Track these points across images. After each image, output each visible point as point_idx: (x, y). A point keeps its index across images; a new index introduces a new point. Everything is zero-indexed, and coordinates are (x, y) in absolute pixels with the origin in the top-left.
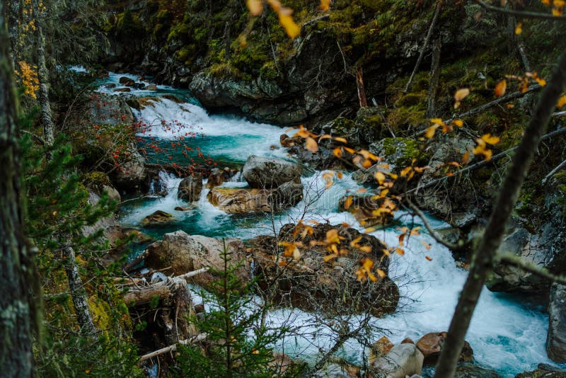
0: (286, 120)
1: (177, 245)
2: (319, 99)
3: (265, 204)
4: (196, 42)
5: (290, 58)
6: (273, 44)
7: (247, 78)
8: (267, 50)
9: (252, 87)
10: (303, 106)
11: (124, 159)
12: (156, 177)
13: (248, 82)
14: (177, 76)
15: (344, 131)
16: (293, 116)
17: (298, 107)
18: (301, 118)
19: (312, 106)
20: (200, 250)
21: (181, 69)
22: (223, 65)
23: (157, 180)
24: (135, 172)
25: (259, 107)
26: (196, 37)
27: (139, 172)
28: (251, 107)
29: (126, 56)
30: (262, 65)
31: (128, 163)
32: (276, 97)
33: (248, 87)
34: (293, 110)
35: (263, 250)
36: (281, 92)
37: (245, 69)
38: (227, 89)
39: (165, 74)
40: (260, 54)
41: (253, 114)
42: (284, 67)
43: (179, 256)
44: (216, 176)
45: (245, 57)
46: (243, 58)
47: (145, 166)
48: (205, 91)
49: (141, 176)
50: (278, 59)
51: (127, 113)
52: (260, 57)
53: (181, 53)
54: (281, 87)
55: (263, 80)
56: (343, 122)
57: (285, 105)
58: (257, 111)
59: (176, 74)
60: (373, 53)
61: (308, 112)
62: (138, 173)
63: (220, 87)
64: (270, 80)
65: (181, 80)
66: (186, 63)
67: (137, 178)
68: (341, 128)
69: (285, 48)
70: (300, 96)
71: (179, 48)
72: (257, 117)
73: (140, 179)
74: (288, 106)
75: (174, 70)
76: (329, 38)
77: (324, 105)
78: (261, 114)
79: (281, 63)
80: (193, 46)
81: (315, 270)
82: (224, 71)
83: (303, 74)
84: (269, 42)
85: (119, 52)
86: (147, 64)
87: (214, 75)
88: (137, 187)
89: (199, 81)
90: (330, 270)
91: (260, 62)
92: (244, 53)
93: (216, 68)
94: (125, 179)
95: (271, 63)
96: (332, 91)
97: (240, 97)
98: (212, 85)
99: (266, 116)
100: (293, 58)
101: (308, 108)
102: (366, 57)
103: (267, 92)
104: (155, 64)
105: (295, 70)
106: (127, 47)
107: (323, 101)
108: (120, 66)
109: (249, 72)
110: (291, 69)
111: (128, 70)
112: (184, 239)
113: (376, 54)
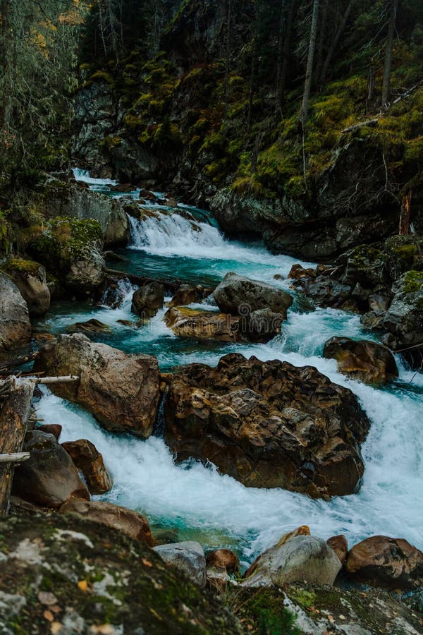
0: (311, 253)
1: (68, 349)
2: (354, 229)
3: (227, 332)
4: (228, 155)
5: (323, 172)
6: (306, 155)
7: (270, 195)
8: (297, 163)
9: (275, 207)
10: (334, 236)
11: (78, 256)
12: (114, 285)
13: (271, 201)
14: (204, 194)
15: (365, 262)
16: (321, 248)
17: (328, 237)
18: (329, 252)
19: (345, 237)
20: (95, 360)
21: (207, 186)
22: (247, 179)
23: (114, 289)
24: (88, 275)
25: (282, 234)
26: (230, 150)
27: (94, 275)
28: (272, 234)
29: (160, 173)
30: (289, 179)
31: (82, 263)
32: (302, 221)
33: (270, 207)
34: (320, 242)
35: (186, 379)
36: (307, 215)
37: (270, 185)
38: (247, 209)
39: (193, 192)
40: (288, 166)
41: (274, 243)
42: (314, 184)
43: (67, 364)
44: (183, 292)
45: (271, 170)
46: (269, 170)
47: (103, 269)
48: (224, 210)
49: (94, 281)
50: (308, 174)
51: (120, 219)
52: (288, 169)
53: (210, 168)
54: (307, 208)
55: (288, 199)
56: (365, 251)
57: (313, 234)
58: (279, 239)
59: (203, 192)
61: (338, 244)
62: (91, 276)
63: (239, 204)
64: (295, 199)
65: (207, 200)
66: (214, 179)
67: (90, 282)
68: (362, 258)
69: (319, 161)
70: (331, 222)
71: (209, 163)
72: (278, 246)
73: (93, 283)
74: (315, 236)
75: (201, 188)
76: (373, 149)
77: (359, 237)
78: (283, 242)
79: (310, 178)
80: (224, 160)
81: (242, 416)
82: (246, 186)
83: (336, 195)
84: (301, 151)
85: (154, 167)
86: (179, 181)
87: (236, 190)
88: (88, 293)
89: (221, 198)
90: (262, 419)
91: (286, 176)
92: (271, 164)
93: (239, 183)
94: (76, 281)
95: (300, 178)
96: (371, 221)
97: (261, 219)
98: (232, 202)
99: (288, 245)
100: (326, 172)
101: (339, 239)
103: (291, 214)
104: (187, 182)
105: (328, 189)
106: (162, 162)
107: (359, 231)
108: (153, 183)
109: (274, 188)
110: (322, 187)
111: (160, 188)
112: (79, 344)
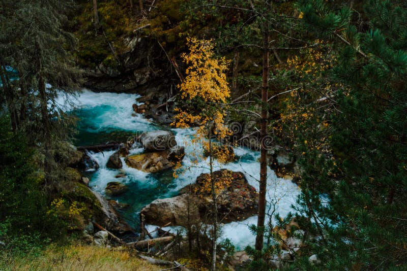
0: (121, 89)
2: (145, 75)
5: (126, 52)
6: (110, 43)
7: (92, 65)
8: (106, 47)
9: (96, 71)
10: (134, 80)
13: (93, 68)
16: (127, 86)
17: (130, 81)
18: (133, 87)
19: (141, 79)
23: (89, 159)
25: (100, 82)
28: (93, 83)
30: (106, 58)
32: (116, 76)
33: (93, 71)
34: (126, 83)
36: (120, 73)
37: (90, 59)
40: (101, 50)
41: (96, 87)
42: (121, 58)
43: (165, 214)
45: (90, 52)
46: (88, 52)
50: (116, 53)
52: (101, 52)
54: (119, 70)
57: (120, 80)
60: (181, 47)
61: (137, 83)
64: (113, 68)
70: (131, 73)
74: (123, 80)
76: (153, 40)
77: (149, 78)
79: (118, 56)
83: (134, 61)
84: (106, 41)
91: (102, 55)
99: (107, 87)
100: (128, 53)
101: (138, 81)
102: (176, 49)
103: (108, 74)
105: (129, 60)
107: (148, 76)
109: (93, 61)
110: (126, 59)
113: (183, 47)
